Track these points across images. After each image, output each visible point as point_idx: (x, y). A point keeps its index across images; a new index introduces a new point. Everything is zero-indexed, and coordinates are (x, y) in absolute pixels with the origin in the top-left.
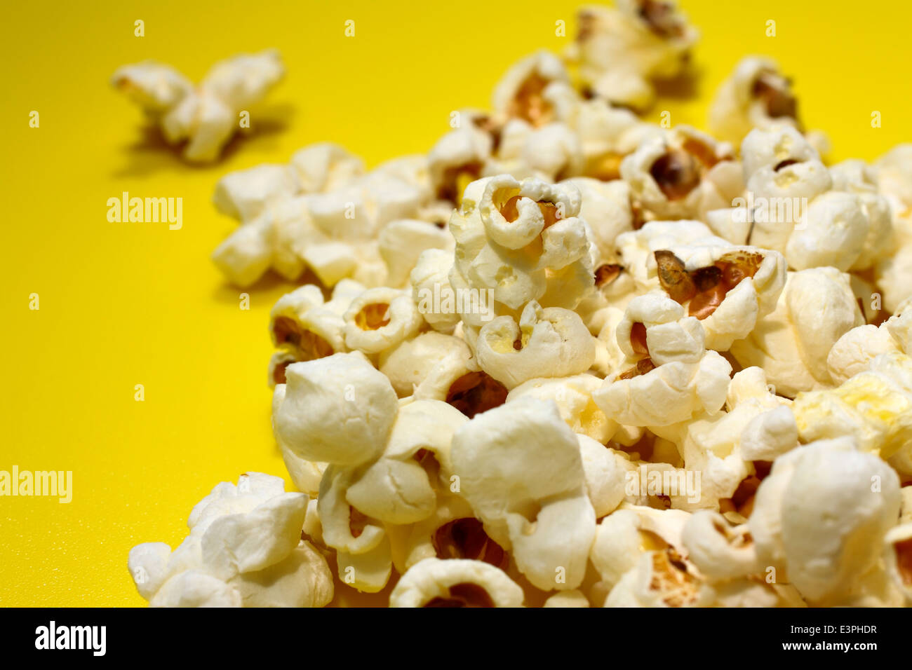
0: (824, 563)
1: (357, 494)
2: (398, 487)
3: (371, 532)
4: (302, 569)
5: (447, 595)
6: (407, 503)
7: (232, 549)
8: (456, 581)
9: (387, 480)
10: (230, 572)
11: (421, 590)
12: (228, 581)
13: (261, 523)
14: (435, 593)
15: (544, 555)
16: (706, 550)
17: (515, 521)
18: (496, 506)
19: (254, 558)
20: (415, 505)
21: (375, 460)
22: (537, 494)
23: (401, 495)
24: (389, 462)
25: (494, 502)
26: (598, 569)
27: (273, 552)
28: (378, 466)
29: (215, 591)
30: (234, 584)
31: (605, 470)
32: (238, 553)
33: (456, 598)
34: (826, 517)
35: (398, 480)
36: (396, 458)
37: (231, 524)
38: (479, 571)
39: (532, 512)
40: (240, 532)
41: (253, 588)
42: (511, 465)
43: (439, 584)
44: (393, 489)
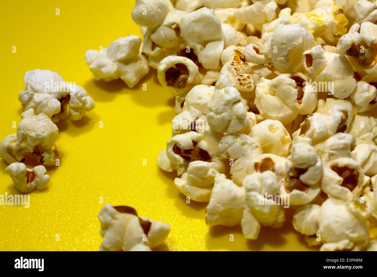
0: (282, 58)
1: (154, 37)
2: (165, 35)
3: (157, 49)
4: (139, 62)
5: (175, 67)
6: (168, 40)
7: (116, 52)
8: (177, 63)
9: (162, 32)
10: (114, 59)
11: (166, 64)
12: (114, 62)
13: (125, 45)
14: (171, 66)
15: (206, 57)
16: (249, 54)
17: (199, 47)
18: (193, 41)
19: (122, 55)
20: (170, 41)
21: (159, 26)
22: (207, 39)
23: (166, 37)
24: (163, 27)
25: (193, 40)
26: (222, 62)
27: (128, 54)
28: (160, 28)
29: (108, 64)
30: (115, 63)
31: (231, 34)
32: (118, 54)
33: (177, 68)
34: (283, 44)
35: (166, 33)
36: (166, 26)
37: (116, 45)
38: (185, 60)
39: (204, 44)
40: (119, 47)
41: (121, 65)
42: (198, 28)
43: (172, 63)
44: (164, 35)
